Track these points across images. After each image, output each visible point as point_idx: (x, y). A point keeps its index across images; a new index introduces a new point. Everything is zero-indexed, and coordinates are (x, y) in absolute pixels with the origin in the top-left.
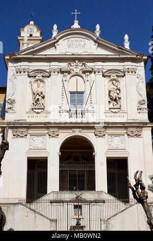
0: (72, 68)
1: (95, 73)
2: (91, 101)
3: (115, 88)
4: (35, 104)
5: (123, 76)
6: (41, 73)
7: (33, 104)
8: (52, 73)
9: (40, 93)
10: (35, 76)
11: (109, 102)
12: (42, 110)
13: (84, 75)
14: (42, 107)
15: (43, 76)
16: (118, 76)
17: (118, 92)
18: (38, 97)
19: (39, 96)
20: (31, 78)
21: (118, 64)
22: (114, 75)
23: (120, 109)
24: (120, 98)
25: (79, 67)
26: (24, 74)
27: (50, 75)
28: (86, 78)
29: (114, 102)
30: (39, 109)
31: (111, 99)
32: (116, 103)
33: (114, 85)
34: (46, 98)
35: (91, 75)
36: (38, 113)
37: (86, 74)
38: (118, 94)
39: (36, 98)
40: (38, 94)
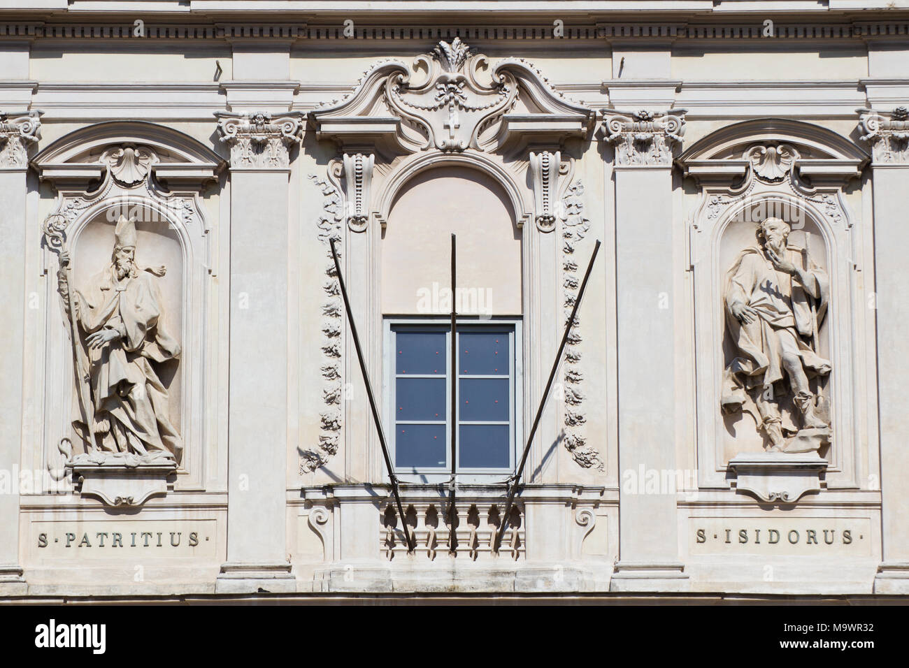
0: (410, 103)
1: (608, 150)
2: (575, 400)
3: (784, 284)
4: (96, 426)
5: (851, 183)
7: (82, 426)
8: (238, 157)
9: (137, 337)
11: (731, 412)
12: (159, 485)
13: (513, 172)
14: (159, 458)
15: (162, 185)
16: (808, 180)
17: (806, 317)
18: (119, 368)
19: (132, 355)
21: (807, 65)
22: (770, 170)
23: (818, 470)
24: (818, 378)
25: (471, 100)
27: (224, 173)
28: (528, 201)
29: (771, 409)
30: (130, 473)
31: (741, 378)
32: (787, 421)
33: (769, 254)
34: (189, 370)
35: (575, 166)
36: (125, 508)
37: (536, 159)
38: (805, 339)
39: (108, 377)
40: (120, 341)
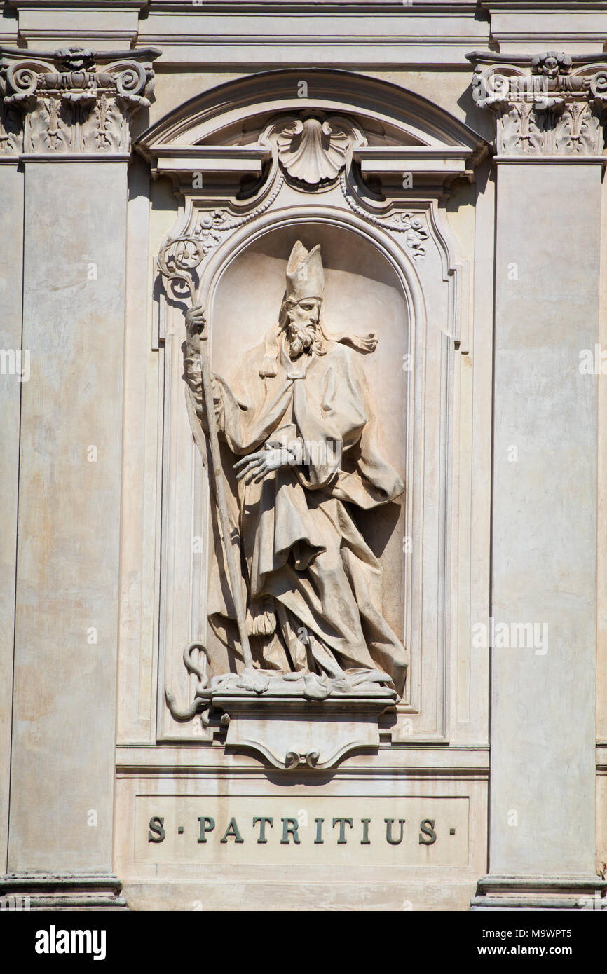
4: (251, 624)
6: (344, 122)
7: (226, 622)
8: (511, 135)
10: (248, 184)
12: (366, 733)
14: (366, 682)
15: (372, 186)
20: (187, 217)
26: (79, 137)
27: (485, 165)
36: (304, 773)
39: (273, 536)
